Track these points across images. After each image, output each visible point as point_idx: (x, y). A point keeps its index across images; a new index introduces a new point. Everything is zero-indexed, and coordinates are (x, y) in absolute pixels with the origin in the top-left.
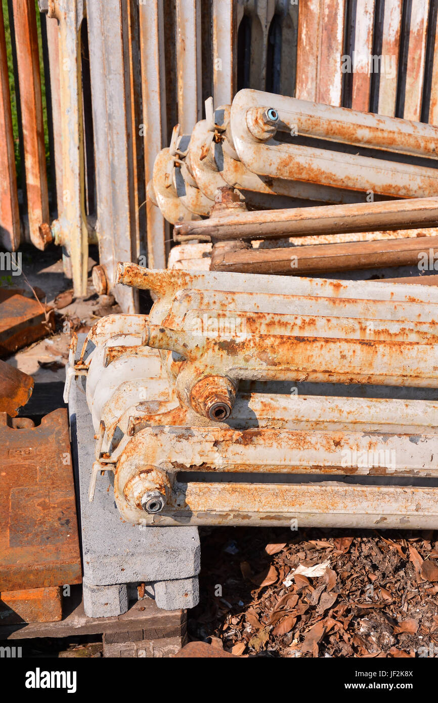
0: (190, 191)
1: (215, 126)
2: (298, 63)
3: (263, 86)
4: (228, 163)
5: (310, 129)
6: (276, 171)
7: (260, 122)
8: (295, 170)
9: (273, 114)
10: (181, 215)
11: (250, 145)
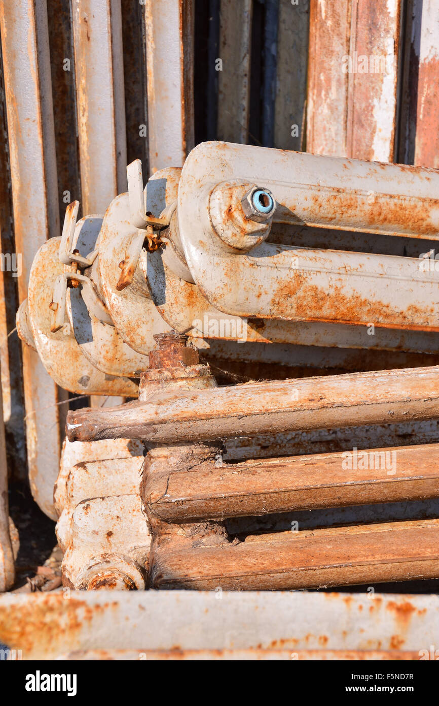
0: (100, 332)
1: (146, 219)
2: (312, 50)
4: (174, 289)
5: (338, 216)
6: (270, 308)
7: (238, 216)
8: (308, 301)
9: (263, 200)
10: (85, 373)
11: (216, 259)
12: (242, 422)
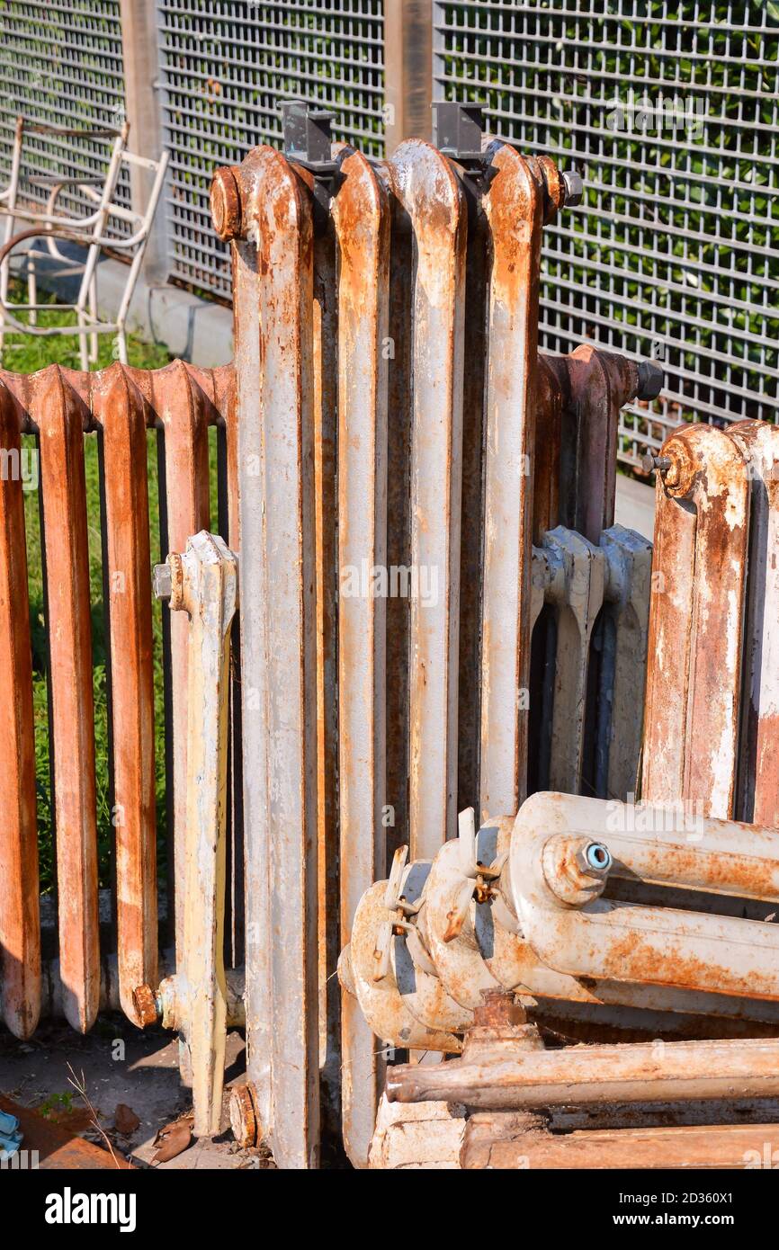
0: (423, 983)
1: (477, 868)
2: (649, 699)
3: (576, 786)
4: (501, 943)
5: (676, 873)
6: (602, 967)
7: (572, 871)
8: (643, 963)
9: (598, 855)
10: (406, 1025)
11: (548, 914)
12: (571, 1090)
